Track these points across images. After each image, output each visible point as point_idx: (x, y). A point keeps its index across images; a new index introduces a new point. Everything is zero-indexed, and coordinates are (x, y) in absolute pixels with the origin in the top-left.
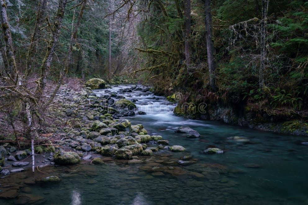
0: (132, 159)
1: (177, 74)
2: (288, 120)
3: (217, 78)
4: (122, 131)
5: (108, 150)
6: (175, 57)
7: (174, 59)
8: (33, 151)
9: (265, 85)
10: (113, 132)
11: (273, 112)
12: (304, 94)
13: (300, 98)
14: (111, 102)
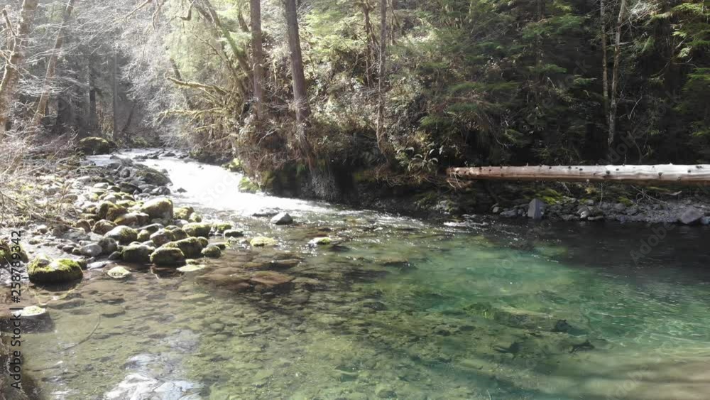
0: (184, 264)
1: (242, 125)
2: (419, 193)
4: (157, 216)
6: (237, 98)
10: (139, 221)
11: (397, 181)
12: (440, 153)
13: (435, 159)
14: (125, 173)
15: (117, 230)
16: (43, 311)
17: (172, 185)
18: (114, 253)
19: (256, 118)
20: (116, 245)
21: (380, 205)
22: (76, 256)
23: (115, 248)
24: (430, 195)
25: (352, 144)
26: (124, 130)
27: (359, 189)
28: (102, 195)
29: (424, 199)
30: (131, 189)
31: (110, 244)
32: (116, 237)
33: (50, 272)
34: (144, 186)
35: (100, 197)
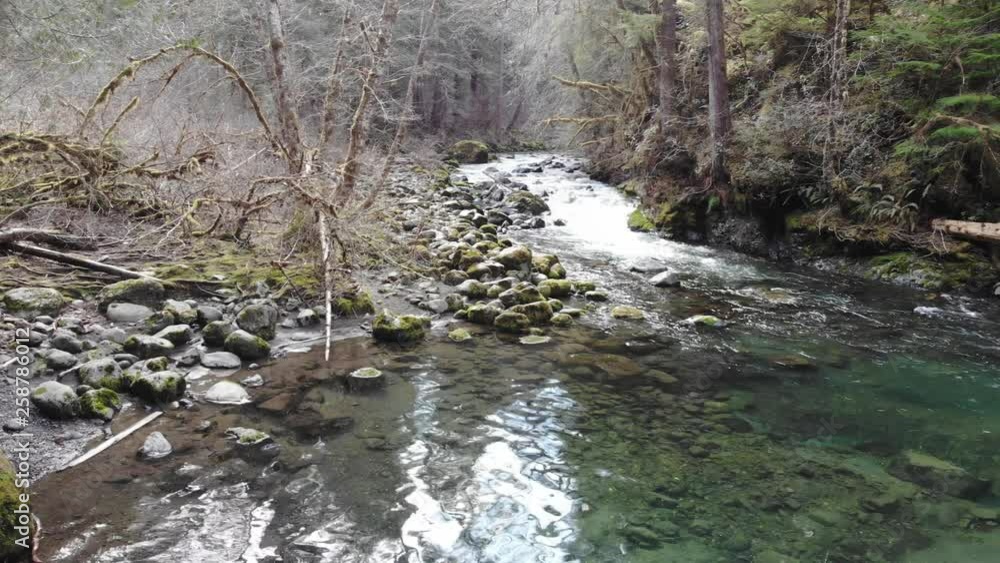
0: (528, 333)
1: (640, 139)
2: (882, 254)
3: (729, 151)
4: (513, 268)
5: (481, 312)
6: (638, 102)
7: (635, 105)
8: (329, 307)
9: (836, 173)
10: (493, 272)
11: (851, 233)
12: (924, 194)
13: (913, 204)
14: (498, 196)
15: (466, 285)
16: (379, 373)
17: (550, 214)
18: (460, 311)
19: (659, 131)
20: (462, 302)
21: (821, 266)
22: (422, 311)
23: (461, 306)
24: (899, 258)
25: (786, 174)
26: (509, 128)
27: (792, 240)
28: (463, 232)
29: (889, 264)
30: (500, 219)
31: (457, 301)
32: (463, 293)
33: (392, 331)
34: (516, 215)
35: (460, 235)
